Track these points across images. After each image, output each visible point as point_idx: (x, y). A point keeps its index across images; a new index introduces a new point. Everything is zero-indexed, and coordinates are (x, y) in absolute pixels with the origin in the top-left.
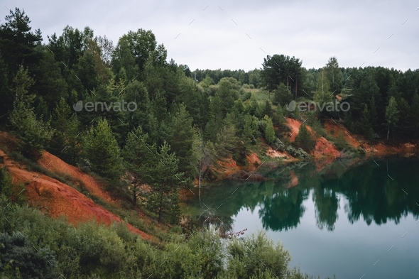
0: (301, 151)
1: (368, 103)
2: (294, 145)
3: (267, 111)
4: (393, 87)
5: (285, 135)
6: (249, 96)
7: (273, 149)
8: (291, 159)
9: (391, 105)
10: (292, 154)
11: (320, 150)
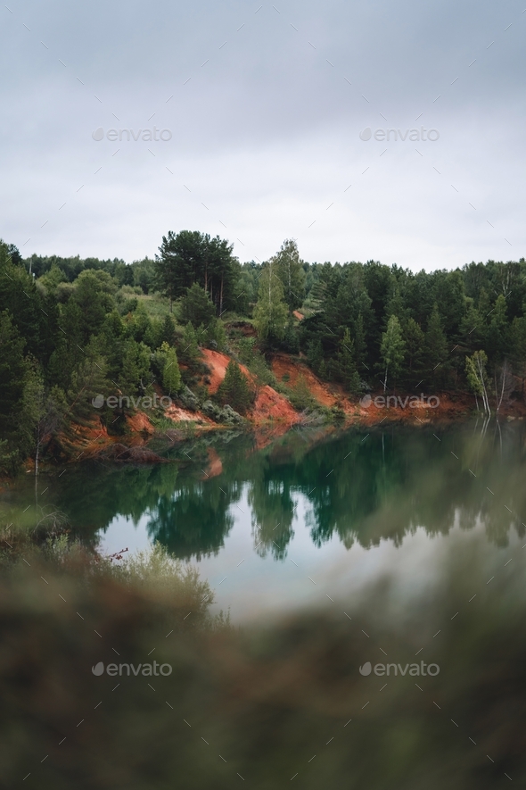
0: (228, 411)
1: (351, 325)
2: (216, 399)
3: (167, 334)
4: (395, 298)
5: (200, 380)
6: (133, 306)
7: (177, 406)
8: (209, 426)
9: (390, 330)
10: (212, 416)
11: (263, 410)
